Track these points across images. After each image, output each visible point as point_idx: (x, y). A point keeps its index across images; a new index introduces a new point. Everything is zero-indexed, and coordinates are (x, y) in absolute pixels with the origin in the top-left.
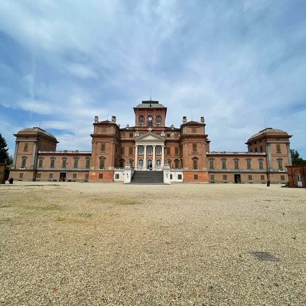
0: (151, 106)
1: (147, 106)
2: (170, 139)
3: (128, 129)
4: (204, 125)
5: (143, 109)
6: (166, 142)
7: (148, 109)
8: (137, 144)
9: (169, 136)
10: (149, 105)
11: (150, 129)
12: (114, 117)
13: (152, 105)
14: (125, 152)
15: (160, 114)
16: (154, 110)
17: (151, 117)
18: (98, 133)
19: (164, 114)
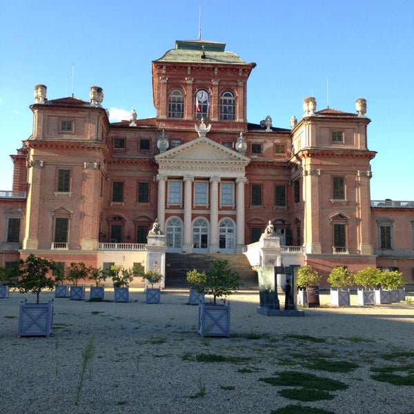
0: (204, 57)
1: (193, 57)
2: (262, 159)
3: (133, 124)
4: (368, 121)
5: (182, 67)
6: (250, 168)
7: (195, 67)
8: (163, 173)
9: (256, 149)
10: (200, 53)
11: (205, 128)
12: (99, 90)
13: (207, 53)
14: (125, 195)
15: (230, 84)
16: (214, 69)
17: (204, 90)
18: (49, 137)
19: (244, 83)
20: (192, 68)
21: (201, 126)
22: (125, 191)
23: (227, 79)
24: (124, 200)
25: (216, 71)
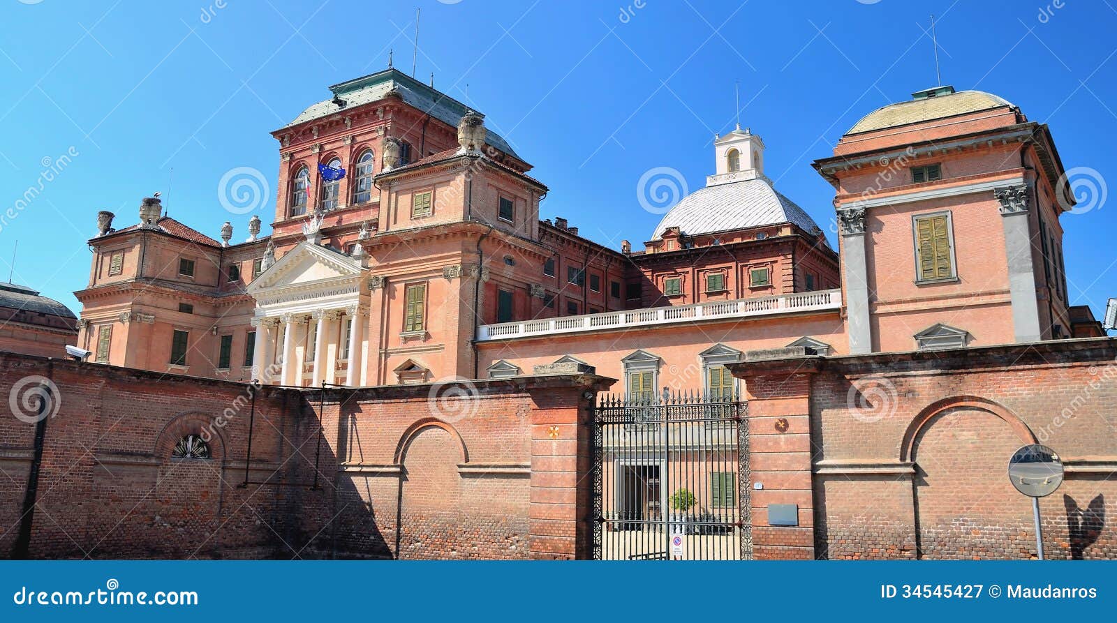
5: (307, 128)
7: (323, 124)
8: (260, 313)
11: (313, 227)
14: (232, 357)
15: (367, 137)
16: (344, 120)
17: (334, 159)
18: (100, 283)
19: (386, 129)
20: (319, 127)
21: (312, 223)
22: (233, 349)
23: (363, 131)
24: (232, 364)
25: (348, 122)
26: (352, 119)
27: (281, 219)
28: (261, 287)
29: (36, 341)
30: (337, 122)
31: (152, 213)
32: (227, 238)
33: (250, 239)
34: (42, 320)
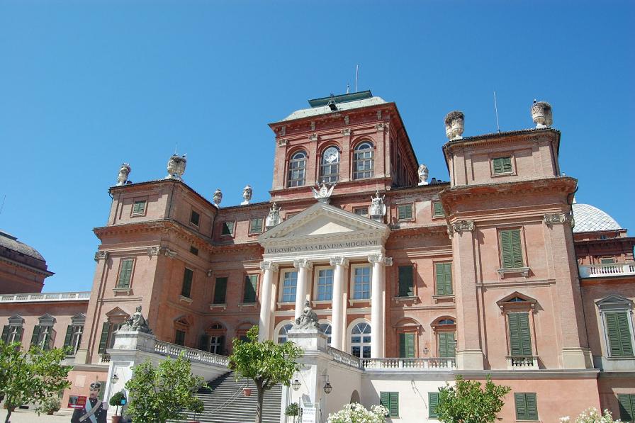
0: (333, 108)
1: (323, 109)
2: (411, 226)
5: (302, 123)
7: (320, 121)
8: (270, 257)
9: (405, 214)
13: (341, 104)
14: (228, 294)
15: (366, 131)
16: (343, 118)
17: (333, 147)
18: (119, 223)
19: (385, 127)
20: (316, 122)
21: (322, 190)
22: (229, 289)
23: (361, 127)
24: (227, 301)
25: (347, 120)
26: (351, 117)
27: (280, 188)
28: (271, 237)
29: (15, 275)
30: (336, 120)
31: (179, 168)
32: (218, 202)
33: (246, 203)
34: (22, 259)
